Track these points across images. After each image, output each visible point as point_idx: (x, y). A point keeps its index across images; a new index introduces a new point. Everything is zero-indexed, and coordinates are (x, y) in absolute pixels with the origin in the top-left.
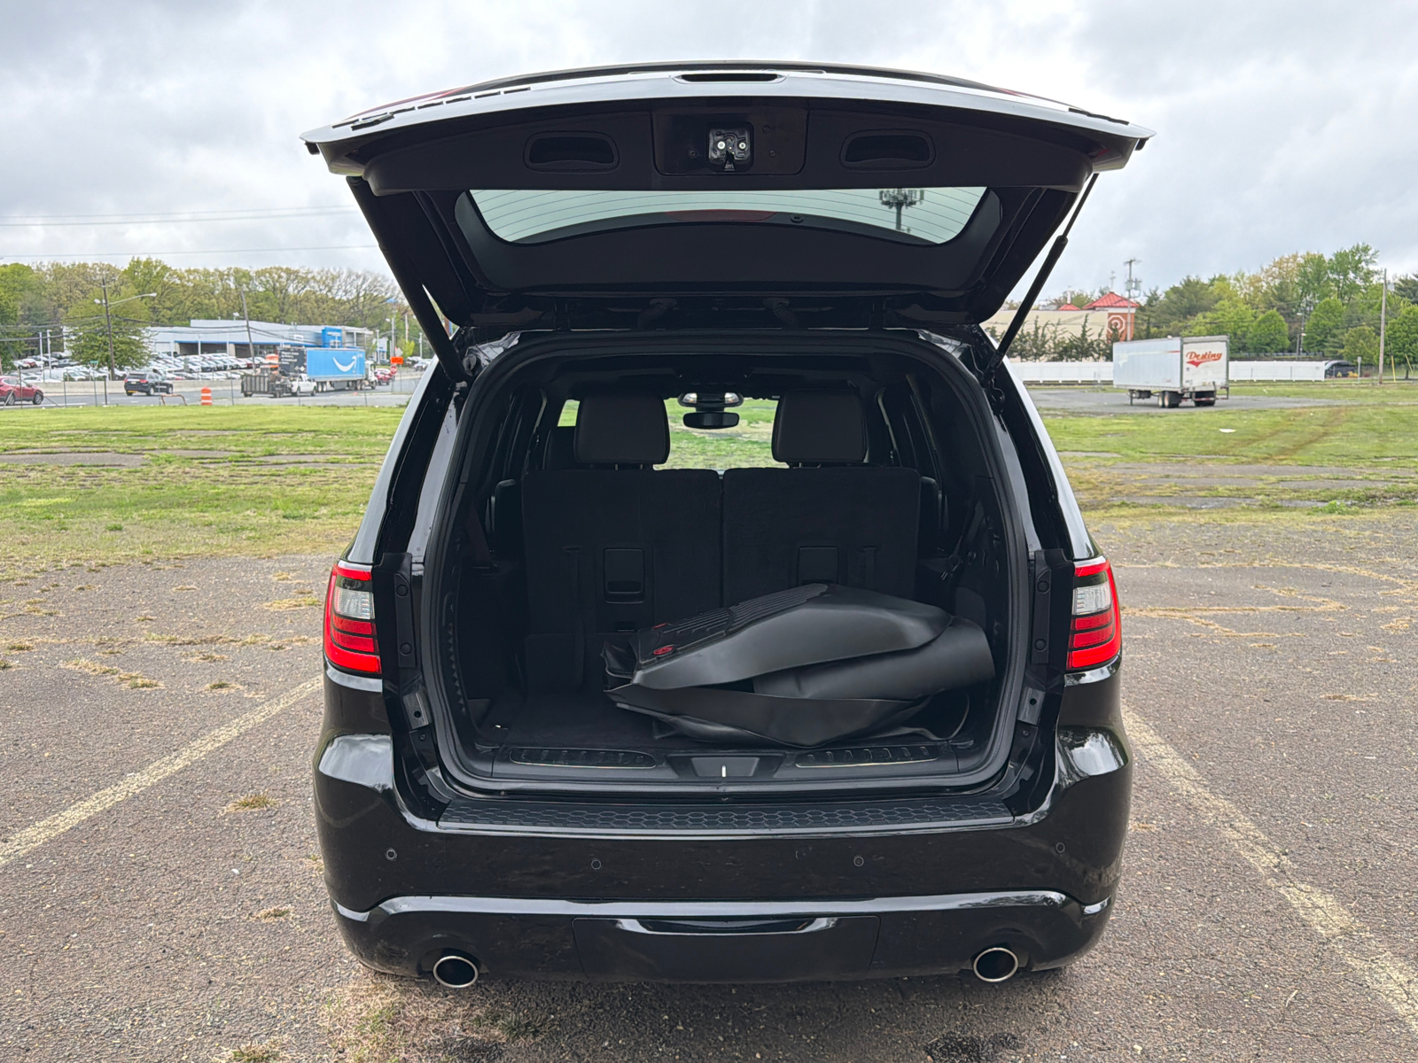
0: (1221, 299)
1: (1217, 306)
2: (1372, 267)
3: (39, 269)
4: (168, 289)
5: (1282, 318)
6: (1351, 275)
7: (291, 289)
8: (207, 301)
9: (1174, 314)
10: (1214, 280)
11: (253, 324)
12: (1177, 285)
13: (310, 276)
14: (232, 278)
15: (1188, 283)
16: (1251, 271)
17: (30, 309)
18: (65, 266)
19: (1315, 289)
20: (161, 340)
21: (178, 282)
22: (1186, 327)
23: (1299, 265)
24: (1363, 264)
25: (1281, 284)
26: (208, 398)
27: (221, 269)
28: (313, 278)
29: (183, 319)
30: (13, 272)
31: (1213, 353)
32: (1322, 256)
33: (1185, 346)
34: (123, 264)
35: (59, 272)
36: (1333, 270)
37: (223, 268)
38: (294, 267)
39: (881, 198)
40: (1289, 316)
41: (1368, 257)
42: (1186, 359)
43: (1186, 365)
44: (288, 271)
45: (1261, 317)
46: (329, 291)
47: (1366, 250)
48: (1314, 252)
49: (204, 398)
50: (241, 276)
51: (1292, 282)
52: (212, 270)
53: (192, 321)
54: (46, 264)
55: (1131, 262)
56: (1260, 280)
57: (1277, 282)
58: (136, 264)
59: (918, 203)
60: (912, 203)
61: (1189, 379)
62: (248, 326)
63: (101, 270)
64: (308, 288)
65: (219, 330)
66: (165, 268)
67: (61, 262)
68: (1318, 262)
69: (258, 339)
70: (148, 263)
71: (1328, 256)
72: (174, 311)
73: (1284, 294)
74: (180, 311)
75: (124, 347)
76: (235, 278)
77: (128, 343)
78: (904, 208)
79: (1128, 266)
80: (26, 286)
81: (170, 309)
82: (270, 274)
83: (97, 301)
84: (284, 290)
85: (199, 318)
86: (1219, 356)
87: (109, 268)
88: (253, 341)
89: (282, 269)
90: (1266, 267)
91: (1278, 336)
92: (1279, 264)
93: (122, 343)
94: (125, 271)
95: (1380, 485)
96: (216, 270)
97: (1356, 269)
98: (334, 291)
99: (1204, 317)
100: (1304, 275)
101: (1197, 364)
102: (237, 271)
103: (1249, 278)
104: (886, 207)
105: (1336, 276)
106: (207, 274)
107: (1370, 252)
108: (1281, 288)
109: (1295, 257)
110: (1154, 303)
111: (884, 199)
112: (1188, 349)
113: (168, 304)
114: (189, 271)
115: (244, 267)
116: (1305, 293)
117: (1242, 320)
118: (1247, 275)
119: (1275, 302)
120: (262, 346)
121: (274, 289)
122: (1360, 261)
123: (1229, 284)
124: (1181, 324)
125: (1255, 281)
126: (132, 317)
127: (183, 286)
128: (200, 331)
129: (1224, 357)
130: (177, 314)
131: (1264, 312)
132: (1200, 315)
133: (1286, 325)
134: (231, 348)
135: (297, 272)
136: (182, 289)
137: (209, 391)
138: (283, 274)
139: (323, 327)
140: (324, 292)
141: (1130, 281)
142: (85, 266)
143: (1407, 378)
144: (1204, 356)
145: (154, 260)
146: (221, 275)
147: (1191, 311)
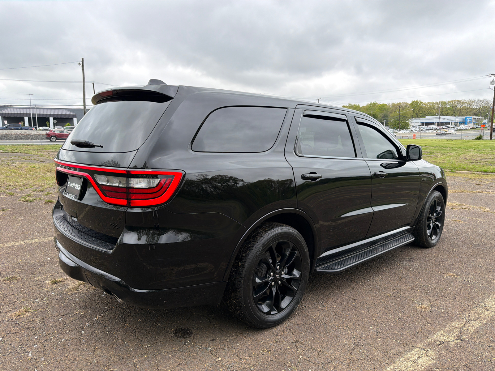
3: (389, 105)
4: (422, 108)
7: (458, 106)
8: (432, 111)
11: (441, 117)
13: (465, 102)
14: (440, 104)
17: (384, 115)
18: (395, 104)
20: (415, 122)
21: (425, 106)
26: (415, 137)
27: (437, 102)
28: (466, 102)
29: (424, 116)
30: (382, 106)
34: (410, 102)
35: (394, 105)
37: (438, 101)
38: (460, 99)
44: (458, 101)
46: (471, 106)
50: (443, 103)
52: (435, 102)
53: (426, 117)
54: (391, 103)
58: (413, 102)
63: (404, 104)
64: (463, 106)
65: (433, 119)
66: (421, 103)
67: (394, 102)
69: (442, 121)
70: (417, 102)
72: (422, 114)
74: (424, 114)
76: (441, 104)
77: (405, 123)
80: (385, 109)
81: (421, 114)
82: (452, 102)
83: (397, 112)
84: (456, 107)
85: (429, 116)
87: (406, 103)
89: (456, 100)
93: (403, 123)
94: (410, 104)
96: (436, 102)
98: (472, 106)
102: (442, 102)
106: (433, 103)
113: (421, 112)
114: (428, 103)
115: (444, 101)
120: (446, 123)
121: (453, 106)
126: (407, 116)
127: (426, 107)
128: (428, 119)
130: (423, 115)
134: (436, 124)
135: (461, 101)
136: (425, 108)
137: (415, 135)
138: (456, 102)
139: (466, 117)
140: (469, 106)
142: (400, 103)
145: (418, 100)
146: (437, 103)
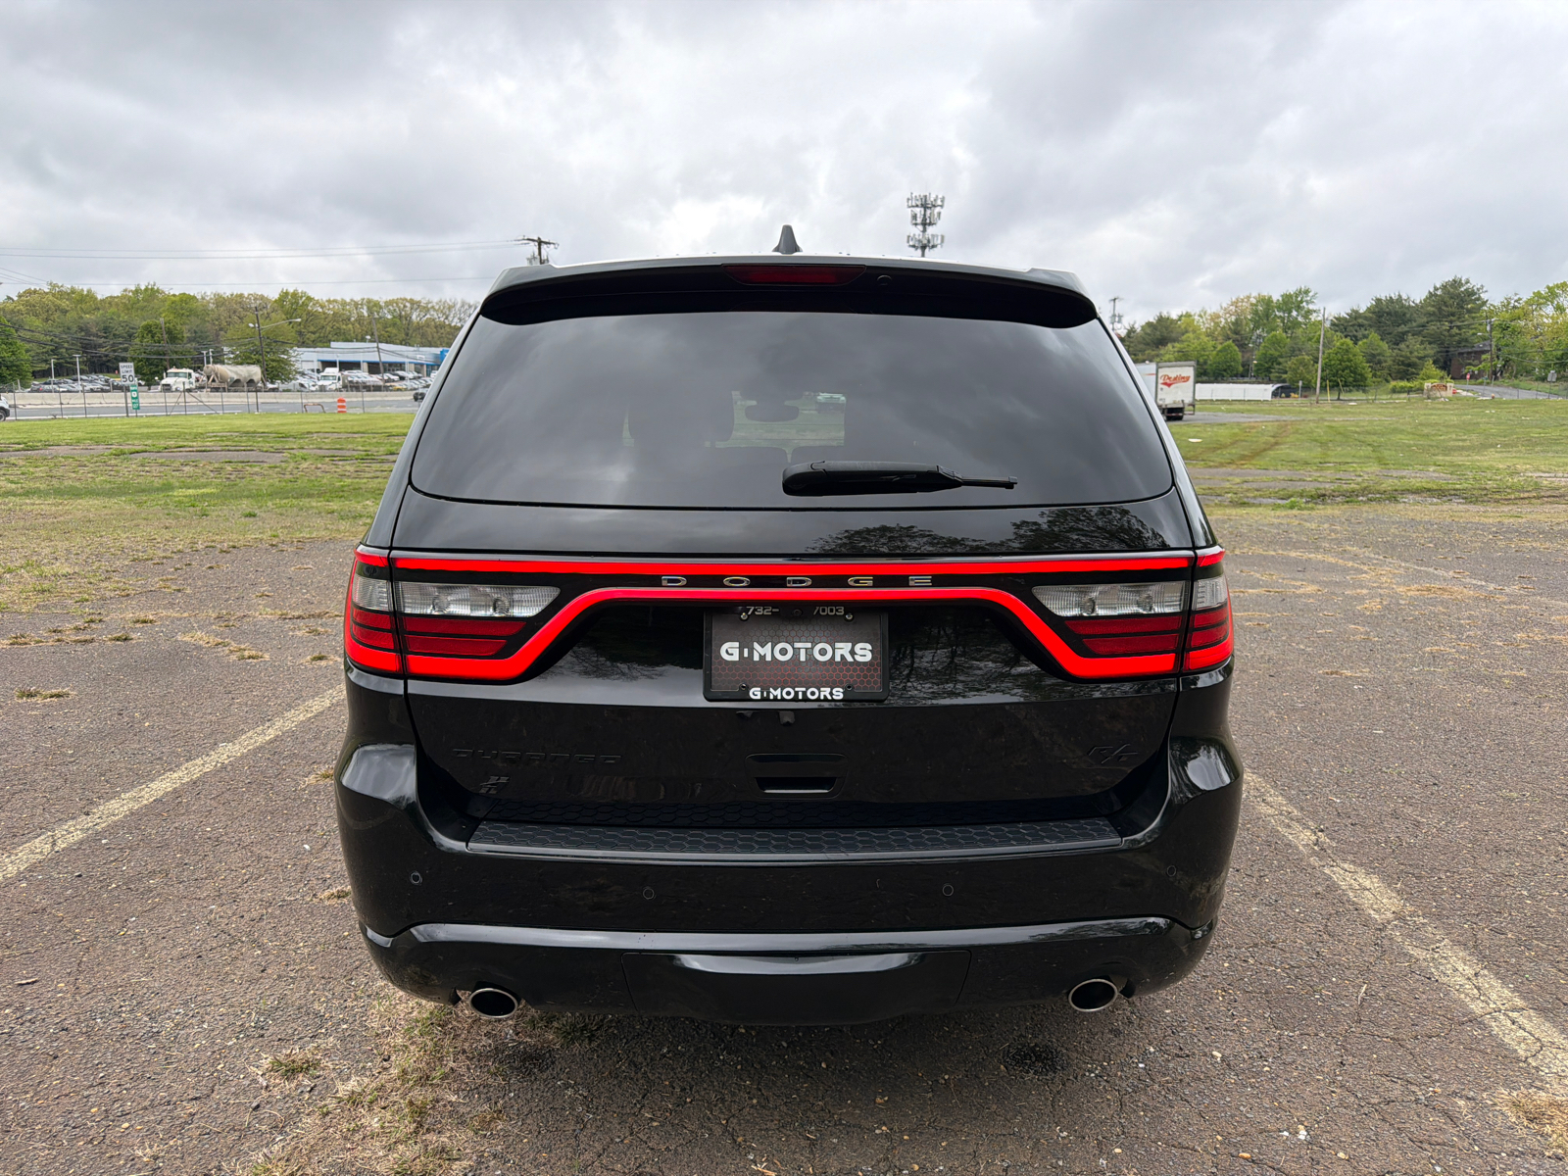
0: (1187, 332)
1: (1184, 338)
2: (1311, 307)
3: (203, 298)
4: (312, 316)
5: (1236, 348)
6: (1294, 313)
7: (414, 317)
8: (344, 327)
9: (1148, 344)
10: (1182, 316)
11: (383, 346)
12: (1152, 320)
13: (430, 306)
14: (365, 307)
15: (1161, 319)
16: (1213, 308)
17: (195, 332)
18: (225, 296)
19: (1265, 324)
20: (305, 358)
21: (320, 310)
22: (1157, 356)
23: (1252, 304)
24: (1304, 304)
25: (1236, 320)
26: (343, 407)
27: (355, 299)
28: (433, 307)
29: (324, 341)
30: (182, 301)
31: (1183, 375)
32: (1271, 297)
33: (1160, 370)
34: (273, 294)
35: (220, 301)
36: (1280, 309)
37: (358, 298)
38: (417, 298)
39: (908, 242)
40: (1242, 346)
41: (1309, 298)
42: (1160, 381)
43: (1160, 386)
44: (412, 302)
45: (1219, 347)
46: (446, 318)
47: (1307, 292)
48: (1265, 293)
49: (339, 407)
50: (373, 306)
51: (1246, 318)
52: (348, 300)
53: (332, 343)
54: (209, 293)
55: (1115, 300)
56: (1219, 317)
57: (1233, 318)
58: (285, 295)
59: (939, 246)
60: (933, 246)
61: (1162, 397)
62: (378, 347)
63: (255, 299)
64: (428, 316)
65: (355, 351)
66: (309, 299)
67: (221, 292)
68: (1267, 302)
69: (387, 358)
70: (295, 294)
71: (1276, 297)
72: (317, 335)
73: (1239, 328)
74: (322, 335)
75: (274, 364)
76: (368, 308)
77: (278, 361)
78: (927, 250)
79: (1112, 303)
80: (192, 312)
81: (314, 333)
82: (397, 304)
83: (251, 325)
84: (408, 317)
85: (338, 341)
86: (1188, 378)
87: (262, 297)
88: (383, 360)
89: (406, 300)
90: (1224, 305)
91: (1232, 363)
92: (1235, 303)
93: (273, 361)
94: (276, 301)
95: (1327, 486)
96: (352, 300)
97: (1299, 308)
98: (450, 319)
99: (1173, 347)
100: (1256, 313)
101: (1169, 385)
102: (369, 301)
103: (1210, 315)
104: (913, 249)
105: (1281, 314)
106: (344, 303)
107: (1310, 294)
108: (1237, 323)
109: (1248, 297)
110: (1132, 334)
111: (911, 243)
112: (1162, 372)
113: (312, 329)
114: (329, 301)
115: (375, 298)
116: (1256, 327)
117: (1204, 349)
118: (1209, 312)
119: (1231, 335)
120: (391, 364)
121: (400, 316)
122: (1301, 302)
123: (1194, 320)
124: (1153, 353)
125: (1215, 317)
126: (281, 339)
127: (324, 313)
128: (340, 351)
129: (1192, 380)
130: (319, 337)
131: (1221, 344)
132: (1170, 346)
133: (1240, 354)
134: (365, 366)
135: (420, 302)
136: (323, 316)
137: (343, 401)
138: (408, 305)
139: (441, 349)
140: (442, 319)
141: (1114, 316)
142: (241, 296)
143: (1339, 399)
144: (1175, 379)
145: (300, 291)
146: (356, 304)
147: (1162, 342)
